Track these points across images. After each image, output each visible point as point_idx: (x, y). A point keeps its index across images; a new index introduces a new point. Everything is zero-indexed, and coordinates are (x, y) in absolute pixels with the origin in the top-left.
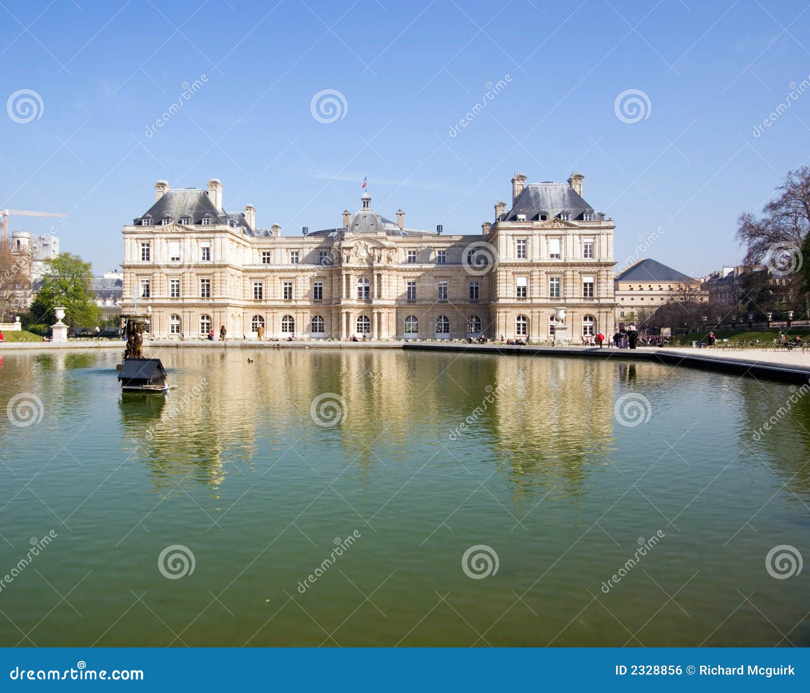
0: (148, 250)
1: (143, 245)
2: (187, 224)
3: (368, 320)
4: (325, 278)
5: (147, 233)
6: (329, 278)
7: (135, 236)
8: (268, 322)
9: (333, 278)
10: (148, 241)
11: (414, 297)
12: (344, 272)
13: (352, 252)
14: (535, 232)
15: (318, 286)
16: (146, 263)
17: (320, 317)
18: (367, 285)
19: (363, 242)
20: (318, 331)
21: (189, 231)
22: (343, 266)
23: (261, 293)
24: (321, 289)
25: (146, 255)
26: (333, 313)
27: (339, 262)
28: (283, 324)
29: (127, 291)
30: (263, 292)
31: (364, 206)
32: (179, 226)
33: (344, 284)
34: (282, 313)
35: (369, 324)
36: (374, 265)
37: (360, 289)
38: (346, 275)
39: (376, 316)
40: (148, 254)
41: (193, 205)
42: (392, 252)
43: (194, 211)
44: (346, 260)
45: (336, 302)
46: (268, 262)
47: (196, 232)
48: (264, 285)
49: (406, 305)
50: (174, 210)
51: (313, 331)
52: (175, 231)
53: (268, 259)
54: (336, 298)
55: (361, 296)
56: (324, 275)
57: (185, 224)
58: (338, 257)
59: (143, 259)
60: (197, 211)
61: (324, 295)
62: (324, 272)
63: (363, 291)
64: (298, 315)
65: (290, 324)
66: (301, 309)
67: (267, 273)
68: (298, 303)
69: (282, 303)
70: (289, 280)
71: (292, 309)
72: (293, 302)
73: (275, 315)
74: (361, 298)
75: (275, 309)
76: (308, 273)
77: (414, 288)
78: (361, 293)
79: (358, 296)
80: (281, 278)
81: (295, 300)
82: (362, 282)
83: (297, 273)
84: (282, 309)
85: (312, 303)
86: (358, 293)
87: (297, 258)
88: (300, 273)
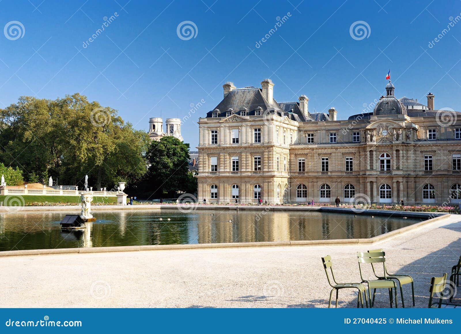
0: (216, 136)
1: (213, 132)
2: (244, 115)
3: (390, 188)
4: (354, 154)
5: (215, 123)
6: (357, 154)
7: (206, 125)
8: (310, 190)
9: (361, 154)
10: (216, 128)
11: (431, 168)
12: (368, 149)
13: (375, 133)
15: (349, 160)
16: (215, 145)
17: (351, 185)
18: (388, 158)
19: (384, 124)
21: (245, 120)
22: (367, 144)
23: (304, 166)
24: (351, 162)
25: (215, 139)
26: (361, 182)
27: (365, 140)
28: (321, 191)
29: (201, 167)
30: (306, 166)
31: (388, 94)
32: (238, 117)
33: (369, 159)
34: (320, 183)
35: (390, 192)
36: (394, 143)
37: (382, 162)
38: (370, 151)
39: (395, 185)
40: (216, 139)
41: (250, 100)
42: (410, 131)
43: (250, 105)
44: (369, 140)
45: (363, 173)
46: (312, 142)
47: (250, 121)
48: (306, 160)
49: (423, 175)
50: (236, 105)
51: (345, 197)
52: (235, 121)
53: (312, 139)
54: (363, 171)
55: (384, 168)
56: (353, 152)
57: (242, 115)
58: (364, 136)
59: (213, 142)
60: (252, 105)
61: (355, 168)
62: (354, 149)
63: (385, 164)
64: (333, 184)
65: (327, 191)
66: (336, 179)
67: (308, 150)
68: (333, 174)
69: (320, 174)
70: (326, 156)
71: (329, 179)
72: (329, 173)
73: (315, 184)
74: (384, 170)
75: (315, 179)
76: (341, 150)
77: (431, 161)
78: (384, 166)
79: (381, 168)
80: (319, 155)
81: (331, 172)
82: (384, 157)
83: (332, 150)
84: (321, 179)
85: (344, 174)
86: (381, 165)
87: (335, 138)
88: (334, 150)
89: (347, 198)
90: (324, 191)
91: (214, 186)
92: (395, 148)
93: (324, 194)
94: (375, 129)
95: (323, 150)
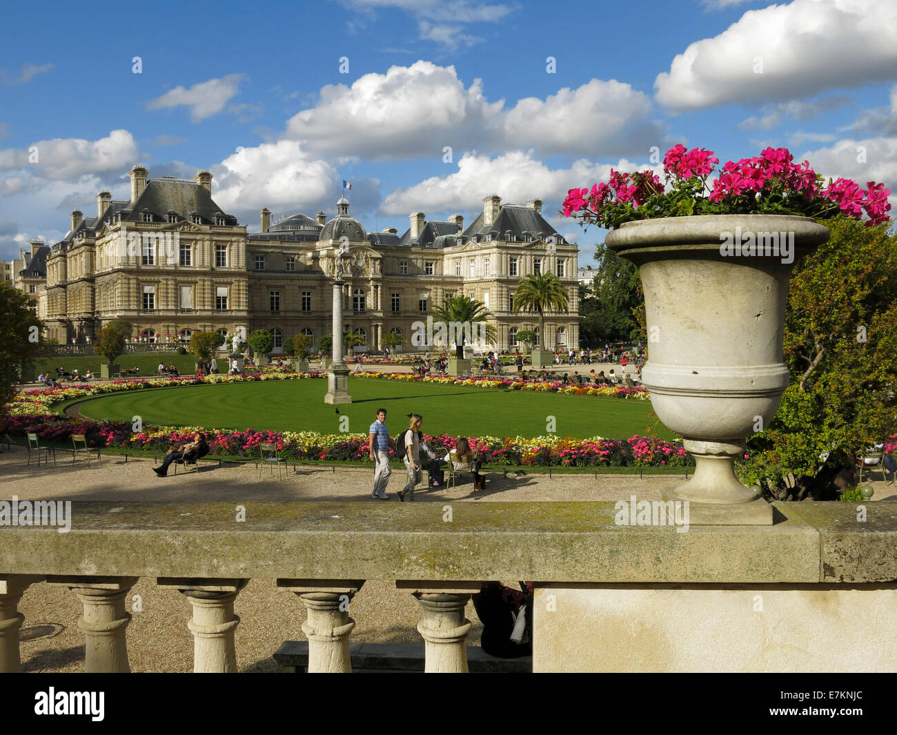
4: (314, 288)
5: (151, 231)
14: (525, 251)
15: (306, 296)
16: (148, 267)
17: (308, 330)
18: (363, 296)
19: (360, 251)
21: (203, 231)
24: (309, 299)
35: (364, 337)
36: (371, 276)
37: (355, 299)
39: (373, 329)
41: (192, 201)
45: (330, 314)
47: (211, 234)
49: (391, 317)
52: (186, 230)
54: (329, 310)
55: (357, 307)
56: (313, 285)
57: (195, 222)
58: (332, 265)
61: (313, 306)
62: (313, 281)
63: (359, 303)
66: (291, 321)
67: (253, 280)
68: (288, 314)
69: (270, 314)
70: (276, 289)
71: (281, 321)
72: (282, 314)
74: (357, 310)
76: (298, 282)
77: (398, 300)
78: (357, 304)
79: (354, 307)
80: (268, 287)
81: (285, 312)
82: (357, 293)
85: (301, 315)
86: (354, 304)
87: (262, 264)
88: (289, 281)
94: (350, 257)
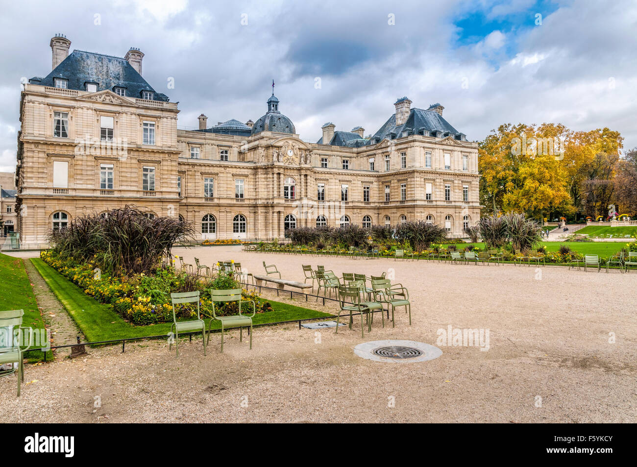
1: (57, 114)
3: (295, 220)
4: (247, 176)
7: (45, 100)
11: (323, 198)
12: (275, 171)
14: (437, 146)
16: (61, 140)
17: (241, 217)
18: (293, 184)
19: (290, 142)
20: (239, 231)
21: (129, 104)
24: (242, 187)
25: (62, 129)
26: (259, 212)
27: (267, 160)
28: (203, 224)
32: (113, 97)
34: (203, 213)
35: (294, 224)
36: (302, 166)
37: (286, 188)
38: (278, 174)
40: (64, 129)
41: (119, 74)
43: (122, 81)
44: (277, 159)
48: (183, 180)
50: (93, 74)
51: (234, 231)
52: (107, 101)
58: (265, 154)
59: (57, 134)
60: (127, 82)
61: (248, 194)
62: (246, 170)
63: (289, 191)
64: (221, 214)
65: (210, 224)
66: (224, 208)
67: (187, 167)
68: (222, 201)
69: (203, 201)
70: (211, 176)
71: (215, 208)
72: (216, 200)
73: (197, 214)
74: (288, 198)
75: (196, 207)
77: (322, 190)
78: (288, 193)
79: (285, 195)
80: (202, 174)
82: (287, 182)
83: (219, 169)
84: (205, 208)
85: (235, 202)
86: (285, 192)
89: (236, 233)
90: (207, 224)
91: (60, 214)
92: (303, 172)
93: (207, 228)
94: (281, 147)
95: (207, 168)
